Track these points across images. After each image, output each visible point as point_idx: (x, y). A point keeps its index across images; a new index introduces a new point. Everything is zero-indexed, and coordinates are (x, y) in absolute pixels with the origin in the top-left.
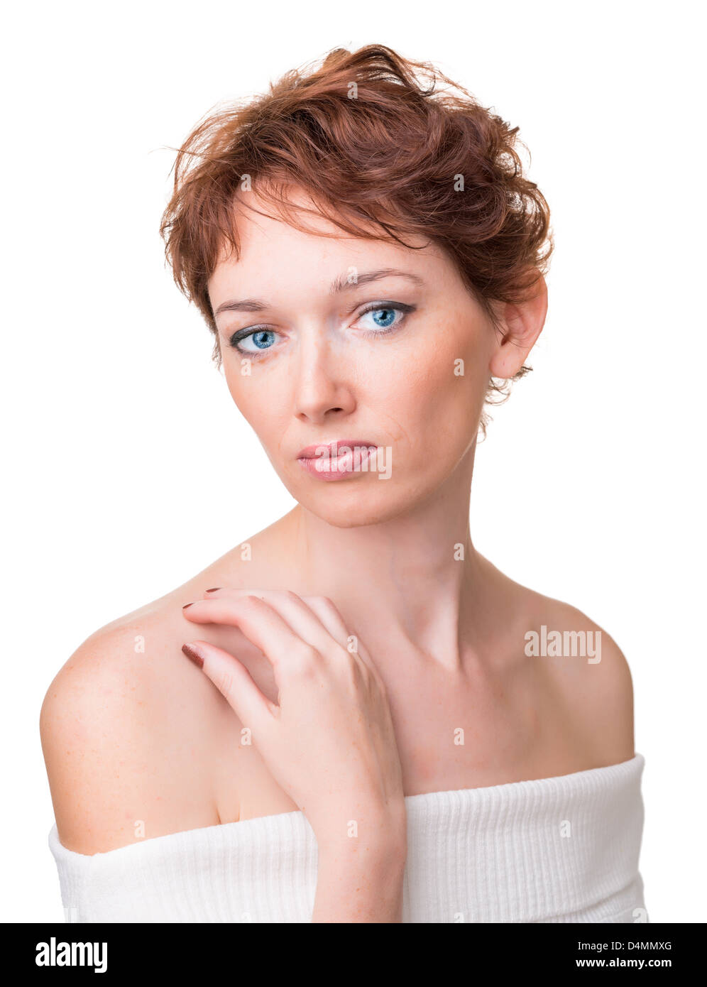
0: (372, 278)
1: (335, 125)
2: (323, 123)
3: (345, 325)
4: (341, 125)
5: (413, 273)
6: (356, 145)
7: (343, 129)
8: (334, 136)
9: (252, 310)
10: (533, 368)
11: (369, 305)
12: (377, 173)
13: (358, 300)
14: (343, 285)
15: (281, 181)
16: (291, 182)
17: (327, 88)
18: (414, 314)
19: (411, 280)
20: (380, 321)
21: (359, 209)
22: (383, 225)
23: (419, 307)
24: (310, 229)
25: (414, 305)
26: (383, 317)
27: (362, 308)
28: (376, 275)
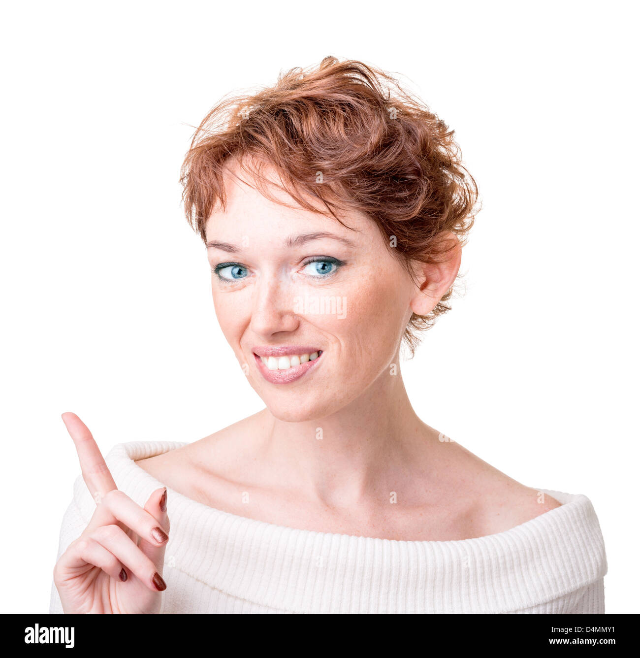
0: (314, 237)
1: (304, 123)
2: (295, 122)
3: (294, 271)
4: (309, 123)
5: (345, 238)
6: (318, 140)
7: (310, 126)
8: (302, 131)
9: (229, 251)
10: (452, 307)
11: (311, 259)
12: (325, 164)
13: (304, 254)
14: (293, 242)
15: (260, 160)
16: (267, 162)
17: (305, 94)
18: (344, 267)
19: (344, 243)
20: (321, 271)
21: (310, 188)
22: (326, 202)
23: (349, 263)
24: (274, 198)
25: (345, 261)
26: (323, 268)
27: (306, 260)
28: (317, 235)
